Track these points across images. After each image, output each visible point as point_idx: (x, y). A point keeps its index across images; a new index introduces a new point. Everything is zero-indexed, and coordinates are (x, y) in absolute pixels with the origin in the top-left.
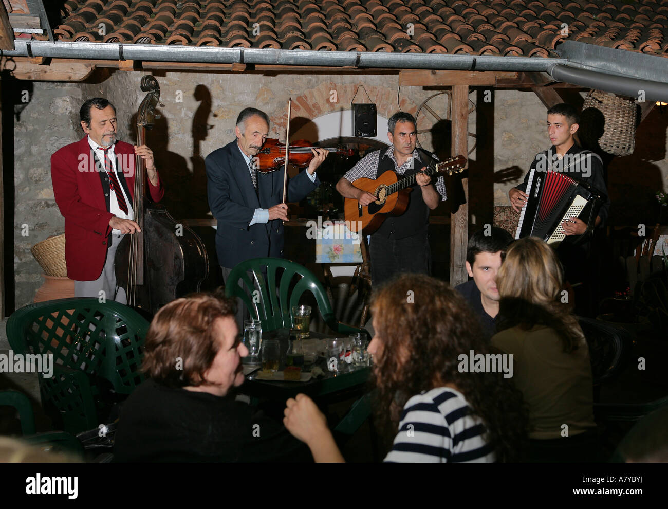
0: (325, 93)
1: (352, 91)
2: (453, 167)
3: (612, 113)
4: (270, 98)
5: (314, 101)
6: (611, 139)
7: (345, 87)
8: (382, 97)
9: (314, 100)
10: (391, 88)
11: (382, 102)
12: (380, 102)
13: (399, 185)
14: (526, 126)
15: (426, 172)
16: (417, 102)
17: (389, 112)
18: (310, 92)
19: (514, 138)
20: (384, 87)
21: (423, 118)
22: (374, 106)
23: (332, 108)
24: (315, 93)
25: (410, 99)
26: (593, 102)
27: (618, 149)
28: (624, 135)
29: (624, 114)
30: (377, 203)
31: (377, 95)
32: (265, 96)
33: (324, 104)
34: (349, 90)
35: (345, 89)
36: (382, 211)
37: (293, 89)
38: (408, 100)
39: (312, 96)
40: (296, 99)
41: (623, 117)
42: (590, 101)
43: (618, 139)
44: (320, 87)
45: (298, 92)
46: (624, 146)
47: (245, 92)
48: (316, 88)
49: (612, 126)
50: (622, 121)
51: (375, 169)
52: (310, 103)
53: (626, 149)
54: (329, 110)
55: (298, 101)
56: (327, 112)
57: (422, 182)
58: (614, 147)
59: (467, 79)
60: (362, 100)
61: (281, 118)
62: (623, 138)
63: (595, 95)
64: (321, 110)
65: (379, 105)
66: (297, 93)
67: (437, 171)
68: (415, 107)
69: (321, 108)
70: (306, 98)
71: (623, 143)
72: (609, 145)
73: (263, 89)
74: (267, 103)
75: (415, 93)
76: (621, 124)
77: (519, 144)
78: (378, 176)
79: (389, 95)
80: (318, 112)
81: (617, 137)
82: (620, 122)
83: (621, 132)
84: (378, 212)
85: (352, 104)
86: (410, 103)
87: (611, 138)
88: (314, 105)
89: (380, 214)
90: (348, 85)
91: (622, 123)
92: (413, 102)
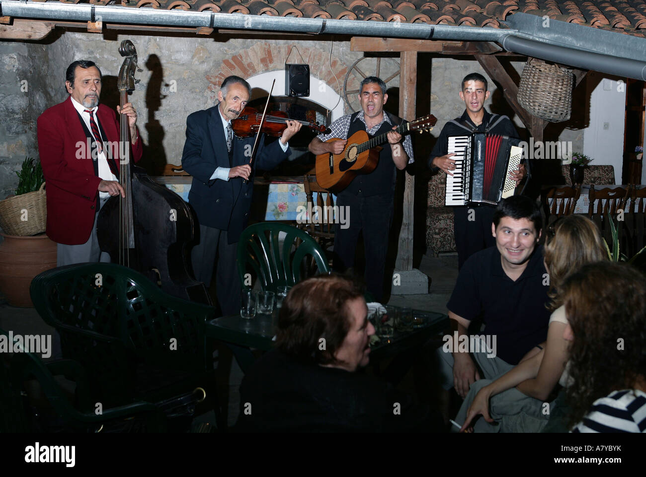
0: (259, 53)
1: (285, 51)
2: (423, 125)
3: (552, 81)
4: (206, 57)
5: (249, 61)
6: (551, 106)
7: (279, 48)
8: (314, 58)
9: (249, 59)
10: (324, 49)
11: (314, 63)
12: (312, 63)
13: (370, 144)
14: (450, 88)
15: (397, 131)
16: (348, 63)
17: (321, 73)
18: (245, 52)
19: (438, 99)
20: (316, 48)
21: (354, 79)
22: (308, 66)
23: (266, 68)
24: (250, 53)
25: (341, 61)
26: (533, 70)
27: (557, 115)
28: (562, 102)
29: (563, 82)
30: (348, 160)
31: (310, 56)
32: (201, 55)
33: (258, 64)
34: (283, 50)
35: (278, 49)
36: (352, 168)
37: (229, 49)
38: (339, 61)
39: (247, 55)
40: (231, 58)
41: (562, 85)
42: (530, 69)
43: (557, 106)
44: (255, 47)
45: (234, 52)
46: (562, 112)
47: (182, 51)
48: (251, 48)
49: (552, 93)
50: (561, 89)
51: (346, 130)
52: (245, 62)
53: (564, 114)
54: (264, 70)
55: (234, 61)
56: (261, 72)
57: (393, 140)
58: (553, 113)
59: (415, 45)
60: (295, 61)
61: (217, 77)
62: (562, 105)
63: (533, 63)
64: (255, 70)
65: (312, 66)
66: (232, 53)
67: (408, 129)
68: (346, 68)
69: (256, 67)
70: (241, 58)
71: (561, 109)
72: (548, 111)
73: (200, 48)
74: (203, 62)
75: (346, 55)
76: (560, 92)
77: (443, 105)
78: (348, 137)
79: (320, 56)
80: (253, 72)
81: (556, 104)
82: (559, 90)
83: (560, 100)
84: (350, 169)
85: (286, 64)
86: (341, 65)
87: (551, 104)
88: (249, 65)
89: (351, 171)
90: (282, 45)
91: (562, 91)
92: (344, 64)
